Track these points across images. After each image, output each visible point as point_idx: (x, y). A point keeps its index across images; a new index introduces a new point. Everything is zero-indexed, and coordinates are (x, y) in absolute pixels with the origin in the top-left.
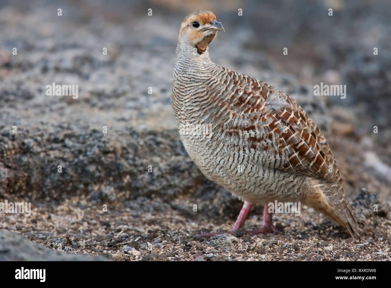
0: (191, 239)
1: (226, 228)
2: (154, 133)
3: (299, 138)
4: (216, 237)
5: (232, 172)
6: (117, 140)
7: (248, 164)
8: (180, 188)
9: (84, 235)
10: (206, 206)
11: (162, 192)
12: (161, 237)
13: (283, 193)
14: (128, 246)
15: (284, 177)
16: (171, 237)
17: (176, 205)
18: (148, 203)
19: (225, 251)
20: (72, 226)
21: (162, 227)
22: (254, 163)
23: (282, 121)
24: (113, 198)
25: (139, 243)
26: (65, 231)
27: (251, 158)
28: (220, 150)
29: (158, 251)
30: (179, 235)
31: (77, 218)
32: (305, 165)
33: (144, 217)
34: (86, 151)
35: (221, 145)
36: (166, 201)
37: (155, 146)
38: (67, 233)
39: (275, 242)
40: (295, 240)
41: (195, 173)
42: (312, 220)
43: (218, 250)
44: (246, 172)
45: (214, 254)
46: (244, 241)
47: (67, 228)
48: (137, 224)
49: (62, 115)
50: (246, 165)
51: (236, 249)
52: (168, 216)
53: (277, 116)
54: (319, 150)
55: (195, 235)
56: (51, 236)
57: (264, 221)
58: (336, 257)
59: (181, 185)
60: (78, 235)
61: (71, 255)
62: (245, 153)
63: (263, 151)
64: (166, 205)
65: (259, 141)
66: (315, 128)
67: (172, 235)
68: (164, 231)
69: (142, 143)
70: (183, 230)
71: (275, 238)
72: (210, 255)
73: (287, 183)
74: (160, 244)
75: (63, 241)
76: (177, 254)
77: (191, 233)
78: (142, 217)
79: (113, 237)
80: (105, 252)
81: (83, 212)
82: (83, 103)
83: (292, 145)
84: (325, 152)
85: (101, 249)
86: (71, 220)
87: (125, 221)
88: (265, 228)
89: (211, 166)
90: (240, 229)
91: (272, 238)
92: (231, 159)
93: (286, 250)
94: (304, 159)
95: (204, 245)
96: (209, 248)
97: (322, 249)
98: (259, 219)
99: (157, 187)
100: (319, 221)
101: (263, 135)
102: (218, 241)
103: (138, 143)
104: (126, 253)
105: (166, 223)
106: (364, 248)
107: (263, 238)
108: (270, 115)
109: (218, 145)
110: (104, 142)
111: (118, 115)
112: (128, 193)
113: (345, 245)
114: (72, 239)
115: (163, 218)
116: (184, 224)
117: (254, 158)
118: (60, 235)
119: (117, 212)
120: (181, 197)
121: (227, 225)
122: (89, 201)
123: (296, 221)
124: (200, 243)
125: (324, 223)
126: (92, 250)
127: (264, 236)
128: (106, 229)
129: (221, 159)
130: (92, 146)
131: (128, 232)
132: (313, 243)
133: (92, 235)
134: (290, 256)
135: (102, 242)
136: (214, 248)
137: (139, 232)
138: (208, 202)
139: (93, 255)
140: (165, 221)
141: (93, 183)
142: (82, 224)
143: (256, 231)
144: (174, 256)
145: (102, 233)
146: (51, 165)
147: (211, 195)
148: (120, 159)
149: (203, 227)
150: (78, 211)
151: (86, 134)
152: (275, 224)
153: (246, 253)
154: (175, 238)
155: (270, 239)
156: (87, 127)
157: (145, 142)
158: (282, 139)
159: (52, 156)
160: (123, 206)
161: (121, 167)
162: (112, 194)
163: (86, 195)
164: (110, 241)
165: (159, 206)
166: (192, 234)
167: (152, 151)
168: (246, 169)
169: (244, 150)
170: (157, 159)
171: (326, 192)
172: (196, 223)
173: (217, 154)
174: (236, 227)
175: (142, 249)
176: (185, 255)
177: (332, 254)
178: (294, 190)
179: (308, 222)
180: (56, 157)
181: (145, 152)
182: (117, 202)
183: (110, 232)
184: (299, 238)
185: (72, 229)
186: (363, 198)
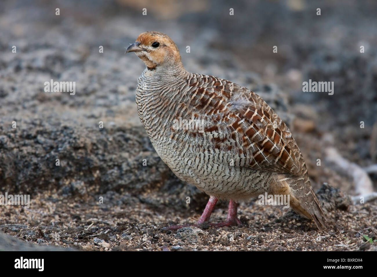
0: (159, 232)
1: (192, 221)
2: (122, 130)
3: (263, 136)
4: (182, 229)
5: (200, 172)
6: (87, 136)
7: (214, 164)
8: (148, 182)
9: (56, 228)
10: (173, 200)
11: (131, 186)
12: (130, 230)
13: (251, 188)
14: (98, 239)
15: (250, 172)
16: (139, 230)
17: (144, 199)
18: (116, 197)
19: (191, 243)
20: (44, 219)
21: (131, 219)
22: (219, 163)
23: (246, 120)
24: (84, 192)
25: (109, 235)
26: (37, 224)
27: (216, 158)
28: (186, 151)
29: (126, 243)
30: (146, 228)
31: (49, 211)
32: (270, 161)
33: (113, 210)
34: (57, 147)
35: (187, 146)
36: (135, 195)
37: (124, 142)
38: (39, 225)
39: (239, 235)
40: (259, 233)
41: (163, 168)
42: (275, 213)
43: (184, 242)
44: (213, 172)
45: (180, 246)
46: (210, 234)
47: (39, 221)
48: (106, 217)
49: (34, 112)
50: (212, 165)
51: (201, 241)
52: (136, 210)
53: (240, 116)
54: (284, 145)
55: (162, 228)
56: (24, 229)
57: (229, 215)
58: (298, 249)
59: (149, 180)
60: (50, 227)
61: (43, 246)
62: (210, 153)
63: (227, 151)
64: (134, 198)
65: (223, 141)
66: (280, 123)
67: (140, 228)
68: (132, 224)
69: (111, 139)
70: (150, 222)
71: (240, 231)
72: (176, 246)
73: (254, 178)
74: (129, 236)
75: (36, 234)
76: (145, 246)
77: (158, 226)
78: (111, 211)
79: (83, 230)
80: (76, 243)
81: (55, 205)
82: (55, 101)
83: (257, 142)
84: (291, 146)
85: (72, 241)
86: (43, 213)
87: (95, 214)
88: (230, 221)
89: (180, 167)
90: (206, 222)
91: (236, 230)
92: (198, 160)
93: (250, 242)
94: (269, 156)
95: (171, 237)
96: (176, 240)
97: (285, 241)
98: (224, 213)
99: (125, 181)
100: (282, 215)
101: (226, 135)
102: (184, 234)
103: (108, 139)
104: (96, 244)
105: (135, 216)
106: (326, 240)
107: (228, 230)
108: (234, 115)
109: (184, 146)
110: (75, 138)
111: (88, 112)
112: (98, 187)
113: (308, 238)
114: (44, 231)
115: (131, 212)
116: (152, 217)
117: (219, 158)
118: (33, 228)
119: (87, 205)
120: (149, 191)
121: (194, 218)
122: (60, 195)
123: (260, 215)
124: (167, 235)
125: (286, 217)
126: (63, 242)
127: (229, 229)
128: (76, 222)
129: (189, 160)
130: (63, 142)
131: (98, 224)
132: (276, 236)
133: (63, 227)
134: (253, 248)
135: (73, 234)
136: (180, 240)
137: (108, 224)
138: (175, 196)
139: (65, 247)
140: (133, 214)
141: (64, 178)
142: (54, 217)
143: (221, 224)
144: (142, 248)
145: (73, 226)
146: (24, 160)
147: (178, 189)
148: (90, 155)
149: (170, 219)
150: (49, 204)
151: (58, 131)
152: (239, 217)
153: (211, 245)
154: (143, 231)
155: (234, 232)
156: (59, 124)
157: (114, 139)
158: (247, 137)
159: (25, 152)
160: (93, 200)
161: (91, 162)
162: (82, 188)
163: (57, 190)
164: (81, 234)
165: (128, 199)
166: (160, 227)
167: (121, 147)
168: (213, 168)
169: (209, 151)
170: (125, 155)
171: (292, 185)
172: (163, 216)
173: (184, 155)
174: (202, 220)
175: (111, 241)
176: (152, 247)
177: (294, 246)
178: (261, 185)
179: (271, 215)
180: (28, 153)
181: (115, 148)
182: (87, 195)
183: (81, 225)
184: (263, 231)
185: (44, 221)
186: (325, 192)
